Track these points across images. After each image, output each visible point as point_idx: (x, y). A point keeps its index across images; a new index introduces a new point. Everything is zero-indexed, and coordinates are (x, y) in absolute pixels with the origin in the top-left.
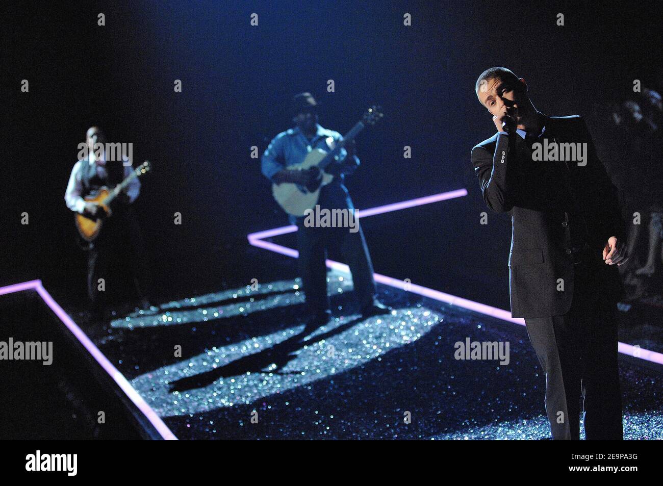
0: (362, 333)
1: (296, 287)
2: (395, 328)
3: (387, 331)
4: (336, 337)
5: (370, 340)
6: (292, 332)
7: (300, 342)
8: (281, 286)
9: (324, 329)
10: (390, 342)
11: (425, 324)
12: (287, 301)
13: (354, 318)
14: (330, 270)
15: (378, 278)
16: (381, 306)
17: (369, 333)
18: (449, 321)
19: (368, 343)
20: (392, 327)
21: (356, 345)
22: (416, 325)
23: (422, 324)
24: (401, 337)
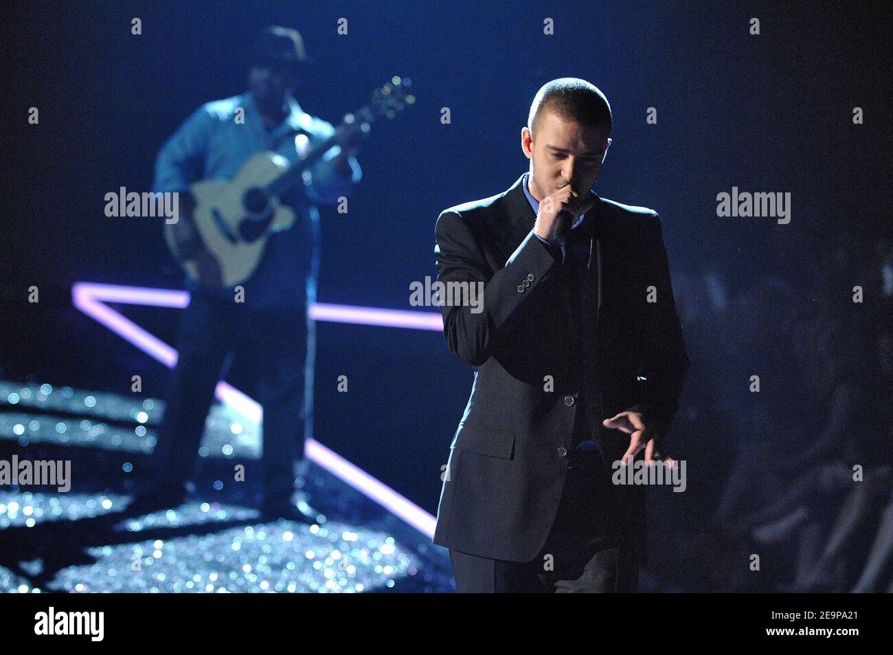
0: (246, 548)
1: (142, 417)
2: (315, 559)
3: (298, 559)
4: (192, 539)
5: (259, 568)
6: (106, 504)
7: (118, 528)
8: (112, 406)
9: (172, 517)
10: (299, 583)
11: (378, 569)
12: (117, 439)
13: (242, 514)
14: (218, 402)
15: (316, 452)
16: (303, 507)
17: (261, 553)
18: (428, 577)
19: (253, 572)
20: (310, 555)
21: (228, 569)
22: (360, 566)
23: (372, 568)
24: (323, 580)
